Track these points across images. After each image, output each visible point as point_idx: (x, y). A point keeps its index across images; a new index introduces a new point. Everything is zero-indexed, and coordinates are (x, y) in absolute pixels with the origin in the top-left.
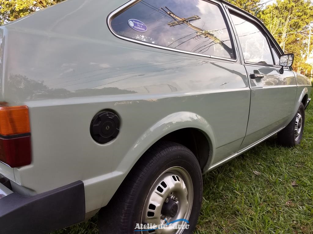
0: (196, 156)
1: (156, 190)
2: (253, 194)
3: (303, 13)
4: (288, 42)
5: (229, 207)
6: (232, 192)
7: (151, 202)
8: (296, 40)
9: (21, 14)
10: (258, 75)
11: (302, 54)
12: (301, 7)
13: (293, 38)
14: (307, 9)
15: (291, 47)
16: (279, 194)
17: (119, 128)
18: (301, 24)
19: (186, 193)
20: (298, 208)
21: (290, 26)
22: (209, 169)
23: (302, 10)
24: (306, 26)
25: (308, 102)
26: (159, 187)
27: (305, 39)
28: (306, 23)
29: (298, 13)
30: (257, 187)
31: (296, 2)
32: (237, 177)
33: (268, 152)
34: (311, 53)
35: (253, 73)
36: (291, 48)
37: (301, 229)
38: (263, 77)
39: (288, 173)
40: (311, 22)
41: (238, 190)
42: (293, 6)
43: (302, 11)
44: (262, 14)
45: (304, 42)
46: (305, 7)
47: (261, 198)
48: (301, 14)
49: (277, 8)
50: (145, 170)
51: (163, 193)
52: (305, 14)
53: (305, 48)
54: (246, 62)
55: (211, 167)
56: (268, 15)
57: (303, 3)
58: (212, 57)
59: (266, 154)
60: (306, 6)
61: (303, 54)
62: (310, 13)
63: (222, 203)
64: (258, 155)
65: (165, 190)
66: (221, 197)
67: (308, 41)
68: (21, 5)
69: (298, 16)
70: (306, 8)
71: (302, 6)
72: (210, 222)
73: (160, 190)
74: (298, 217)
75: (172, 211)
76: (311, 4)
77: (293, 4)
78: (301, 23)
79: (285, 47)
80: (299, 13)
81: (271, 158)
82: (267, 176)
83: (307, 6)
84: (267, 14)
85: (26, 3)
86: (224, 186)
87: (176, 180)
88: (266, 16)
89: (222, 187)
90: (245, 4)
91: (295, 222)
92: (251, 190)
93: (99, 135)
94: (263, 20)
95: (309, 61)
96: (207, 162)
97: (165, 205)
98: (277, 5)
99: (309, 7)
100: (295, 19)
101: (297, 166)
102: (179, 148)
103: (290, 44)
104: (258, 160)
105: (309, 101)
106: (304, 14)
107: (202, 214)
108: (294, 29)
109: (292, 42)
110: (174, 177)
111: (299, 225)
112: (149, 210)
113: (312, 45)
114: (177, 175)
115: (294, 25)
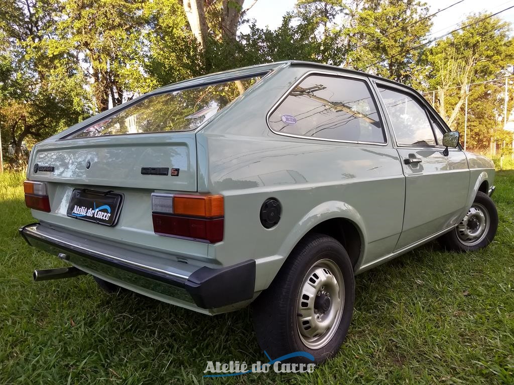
0: (346, 250)
1: (308, 281)
2: (414, 304)
3: (495, 52)
4: (472, 97)
5: (386, 317)
6: (389, 302)
7: (304, 292)
8: (486, 94)
9: (56, 61)
10: (415, 160)
11: (497, 116)
12: (491, 43)
13: (480, 90)
14: (501, 45)
15: (478, 105)
16: (446, 303)
17: (280, 215)
18: (493, 69)
19: (337, 289)
20: (467, 317)
21: (476, 72)
22: (361, 268)
23: (492, 47)
24: (502, 71)
25: (490, 191)
26: (311, 278)
27: (500, 92)
28: (501, 66)
29: (486, 52)
30: (420, 297)
31: (483, 35)
32: (395, 287)
33: (436, 258)
34: (512, 114)
35: (407, 157)
36: (478, 107)
37: (468, 336)
38: (421, 161)
39: (460, 282)
40: (508, 65)
41: (395, 299)
42: (478, 42)
43: (493, 49)
44: (429, 54)
45: (499, 96)
46: (497, 43)
47: (423, 308)
48: (492, 53)
49: (452, 44)
50: (299, 258)
51: (315, 284)
52: (499, 53)
53: (502, 106)
54: (398, 145)
55: (363, 267)
56: (439, 55)
57: (494, 37)
58: (359, 142)
59: (433, 261)
60: (498, 41)
61: (499, 115)
62: (505, 51)
63: (377, 314)
64: (422, 262)
65: (317, 281)
66: (376, 308)
67: (506, 96)
68: (57, 48)
69: (487, 57)
70: (499, 44)
71: (493, 40)
72: (364, 331)
73: (312, 281)
74: (467, 326)
75: (324, 305)
76: (507, 38)
77: (478, 38)
78: (492, 67)
79: (469, 105)
80: (489, 52)
81: (440, 266)
82: (432, 284)
83: (500, 41)
84: (437, 54)
85: (63, 46)
86: (378, 296)
87: (327, 273)
88: (436, 57)
89: (376, 297)
90: (402, 39)
91: (462, 330)
92: (412, 300)
93: (266, 221)
94: (431, 63)
95: (509, 127)
96: (358, 259)
97: (318, 298)
98: (453, 40)
99: (503, 43)
100: (484, 61)
101: (473, 274)
102: (330, 240)
103: (476, 100)
104: (422, 268)
105: (493, 190)
106: (497, 53)
107: (353, 325)
108: (481, 76)
109: (479, 97)
110: (324, 270)
111: (467, 332)
112: (302, 300)
113: (513, 102)
114: (328, 268)
115: (482, 71)
